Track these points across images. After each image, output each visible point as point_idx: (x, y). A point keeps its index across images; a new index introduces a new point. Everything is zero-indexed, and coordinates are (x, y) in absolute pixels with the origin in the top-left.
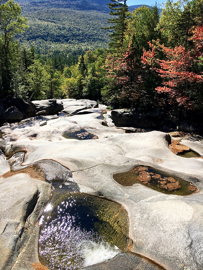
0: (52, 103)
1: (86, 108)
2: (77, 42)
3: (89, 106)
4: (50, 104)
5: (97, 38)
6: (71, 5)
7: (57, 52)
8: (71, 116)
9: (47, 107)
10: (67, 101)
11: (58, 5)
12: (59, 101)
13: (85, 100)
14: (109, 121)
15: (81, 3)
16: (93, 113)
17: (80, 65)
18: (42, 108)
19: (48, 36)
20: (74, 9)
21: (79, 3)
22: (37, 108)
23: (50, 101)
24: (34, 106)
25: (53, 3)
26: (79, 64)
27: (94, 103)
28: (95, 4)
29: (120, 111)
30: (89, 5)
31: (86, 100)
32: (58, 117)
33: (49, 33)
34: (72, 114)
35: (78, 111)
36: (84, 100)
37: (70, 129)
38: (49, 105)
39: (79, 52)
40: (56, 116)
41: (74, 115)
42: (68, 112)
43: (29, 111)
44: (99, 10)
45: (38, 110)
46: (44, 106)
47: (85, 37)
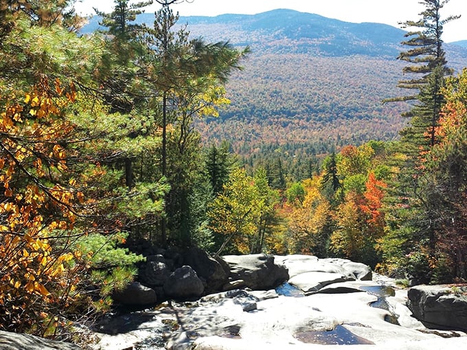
0: (265, 263)
1: (342, 280)
2: (318, 126)
3: (350, 275)
4: (261, 266)
5: (367, 116)
6: (310, 46)
7: (271, 146)
8: (307, 295)
9: (255, 272)
10: (296, 260)
11: (280, 49)
12: (278, 260)
13: (340, 259)
14: (404, 313)
15: (332, 42)
16: (359, 291)
17: (326, 178)
18: (243, 273)
19: (252, 113)
20: (315, 54)
21: (326, 42)
22: (232, 271)
23: (260, 259)
24: (227, 267)
25: (269, 44)
26: (324, 176)
27: (363, 269)
28: (364, 43)
29: (429, 289)
30: (352, 44)
31: (340, 261)
32: (277, 295)
33: (254, 107)
34: (310, 290)
35: (323, 284)
36: (336, 259)
37: (311, 323)
38: (258, 267)
39: (322, 146)
40: (272, 292)
41: (314, 293)
42: (301, 287)
43: (216, 276)
44: (374, 54)
45: (235, 277)
46: (247, 268)
47: (337, 115)
